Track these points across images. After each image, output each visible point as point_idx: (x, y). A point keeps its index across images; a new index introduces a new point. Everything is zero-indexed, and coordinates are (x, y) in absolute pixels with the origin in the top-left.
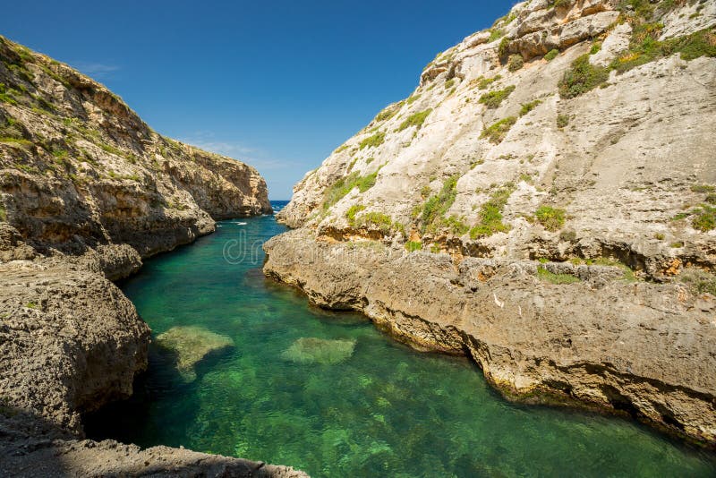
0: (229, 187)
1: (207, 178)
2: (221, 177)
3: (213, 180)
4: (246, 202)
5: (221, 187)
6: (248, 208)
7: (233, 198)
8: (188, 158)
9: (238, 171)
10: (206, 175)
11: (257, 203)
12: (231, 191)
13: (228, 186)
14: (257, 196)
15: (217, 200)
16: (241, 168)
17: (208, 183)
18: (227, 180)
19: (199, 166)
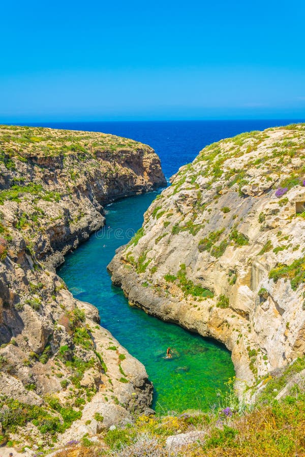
0: (123, 173)
1: (105, 170)
2: (117, 164)
3: (110, 170)
4: (139, 182)
5: (117, 174)
6: (140, 187)
7: (128, 180)
8: (90, 158)
9: (133, 156)
10: (104, 166)
11: (149, 181)
12: (125, 176)
13: (124, 171)
14: (149, 174)
15: (114, 184)
16: (135, 152)
17: (106, 174)
18: (123, 165)
19: (99, 160)
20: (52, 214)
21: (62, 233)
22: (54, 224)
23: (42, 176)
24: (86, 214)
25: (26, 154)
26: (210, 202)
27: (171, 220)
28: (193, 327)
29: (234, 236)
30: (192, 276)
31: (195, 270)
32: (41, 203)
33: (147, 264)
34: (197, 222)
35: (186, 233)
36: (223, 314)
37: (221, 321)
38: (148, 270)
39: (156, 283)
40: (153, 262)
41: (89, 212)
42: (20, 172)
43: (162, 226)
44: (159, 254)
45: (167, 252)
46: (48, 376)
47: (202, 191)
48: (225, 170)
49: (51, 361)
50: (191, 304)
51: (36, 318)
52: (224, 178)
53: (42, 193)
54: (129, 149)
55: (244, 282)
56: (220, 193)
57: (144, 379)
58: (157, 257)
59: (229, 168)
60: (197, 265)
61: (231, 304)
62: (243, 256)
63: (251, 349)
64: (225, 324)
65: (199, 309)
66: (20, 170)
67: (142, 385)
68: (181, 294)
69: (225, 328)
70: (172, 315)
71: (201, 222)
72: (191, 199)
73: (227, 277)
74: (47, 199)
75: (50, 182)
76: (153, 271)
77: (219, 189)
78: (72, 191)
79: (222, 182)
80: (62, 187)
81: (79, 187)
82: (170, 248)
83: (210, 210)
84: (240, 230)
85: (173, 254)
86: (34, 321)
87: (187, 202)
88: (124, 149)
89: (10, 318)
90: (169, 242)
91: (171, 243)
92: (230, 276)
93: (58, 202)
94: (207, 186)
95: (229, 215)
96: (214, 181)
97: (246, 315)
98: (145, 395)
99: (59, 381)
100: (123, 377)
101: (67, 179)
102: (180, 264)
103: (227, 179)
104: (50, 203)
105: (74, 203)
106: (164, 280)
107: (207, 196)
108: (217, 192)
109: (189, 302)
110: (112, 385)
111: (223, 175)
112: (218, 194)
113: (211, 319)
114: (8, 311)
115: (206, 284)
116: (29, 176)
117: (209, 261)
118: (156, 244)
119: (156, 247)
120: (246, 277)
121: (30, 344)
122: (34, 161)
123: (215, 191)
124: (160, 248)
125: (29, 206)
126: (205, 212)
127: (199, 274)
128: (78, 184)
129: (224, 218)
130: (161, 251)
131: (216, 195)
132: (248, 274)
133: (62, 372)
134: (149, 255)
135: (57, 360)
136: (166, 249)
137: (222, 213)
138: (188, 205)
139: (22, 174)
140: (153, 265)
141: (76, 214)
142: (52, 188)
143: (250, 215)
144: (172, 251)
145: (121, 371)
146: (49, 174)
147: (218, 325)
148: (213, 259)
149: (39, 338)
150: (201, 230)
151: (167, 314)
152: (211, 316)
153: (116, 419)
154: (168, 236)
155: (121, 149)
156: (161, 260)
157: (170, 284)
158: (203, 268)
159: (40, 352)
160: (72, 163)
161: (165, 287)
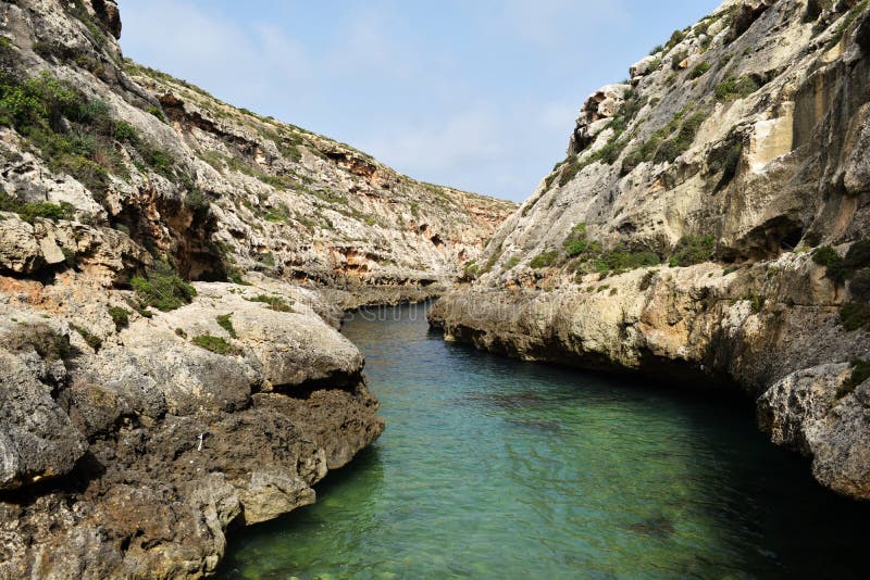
20: (348, 231)
32: (333, 214)
34: (623, 136)
35: (594, 166)
36: (692, 277)
38: (497, 266)
40: (512, 247)
44: (526, 229)
45: (547, 219)
50: (590, 289)
56: (681, 64)
57: (321, 367)
58: (521, 235)
60: (617, 204)
65: (614, 292)
68: (567, 280)
70: (539, 333)
74: (348, 215)
77: (680, 56)
82: (554, 210)
83: (654, 102)
84: (744, 73)
90: (553, 201)
92: (714, 172)
93: (371, 226)
102: (572, 226)
104: (352, 220)
106: (530, 269)
108: (675, 66)
109: (586, 286)
112: (678, 67)
113: (651, 305)
115: (641, 233)
117: (648, 179)
118: (524, 215)
119: (523, 222)
122: (340, 163)
123: (667, 67)
124: (530, 220)
126: (643, 111)
127: (620, 219)
129: (694, 87)
130: (531, 223)
131: (671, 73)
136: (544, 216)
137: (687, 84)
140: (511, 255)
144: (559, 215)
148: (661, 168)
150: (633, 141)
151: (526, 333)
154: (551, 193)
157: (543, 271)
158: (631, 204)
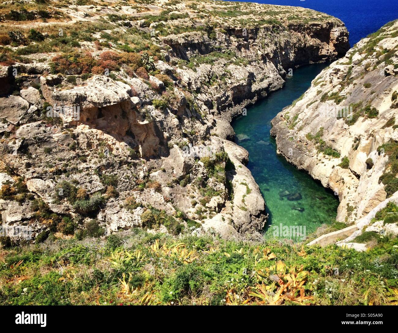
1: (295, 41)
2: (307, 36)
3: (300, 40)
4: (324, 52)
5: (305, 44)
6: (324, 56)
7: (314, 50)
8: (284, 29)
9: (322, 29)
10: (295, 37)
11: (334, 51)
12: (312, 46)
13: (312, 42)
14: (335, 45)
15: (302, 53)
16: (325, 26)
17: (295, 44)
18: (312, 37)
19: (291, 32)
20: (238, 76)
21: (244, 91)
22: (238, 84)
23: (236, 45)
24: (269, 77)
25: (226, 27)
26: (357, 77)
27: (323, 90)
28: (317, 178)
29: (367, 109)
30: (327, 138)
31: (330, 133)
32: (231, 67)
33: (296, 123)
34: (342, 93)
35: (332, 101)
36: (342, 172)
37: (339, 178)
38: (296, 128)
39: (299, 139)
40: (301, 122)
41: (272, 75)
42: (219, 41)
43: (316, 93)
44: (307, 117)
45: (314, 116)
46: (184, 195)
47: (353, 67)
48: (378, 49)
49: (189, 186)
50: (320, 160)
51: (180, 154)
52: (374, 57)
53: (234, 59)
54: (319, 23)
55: (364, 150)
56: (367, 69)
57: (260, 211)
58: (305, 118)
59: (381, 48)
60: (333, 130)
61: (350, 166)
62: (369, 127)
63: (350, 205)
64: (342, 180)
65: (325, 165)
66: (220, 40)
67: (257, 214)
68: (315, 151)
69: (342, 184)
70: (304, 166)
71: (345, 94)
72: (342, 73)
73: (353, 143)
74: (236, 64)
75: (243, 50)
76: (300, 129)
77: (368, 66)
78: (260, 58)
79: (372, 60)
80: (253, 54)
81: (267, 55)
82: (316, 113)
83: (355, 84)
84: (373, 105)
85: (317, 118)
86: (179, 157)
87: (338, 75)
88: (316, 23)
89: (163, 152)
90: (317, 107)
91: (318, 109)
92: (355, 143)
93: (246, 66)
94: (359, 63)
95: (369, 90)
96: (365, 58)
97: (358, 177)
98: (258, 223)
99: (191, 200)
100: (244, 206)
101: (257, 48)
102: (320, 126)
103: (377, 57)
104: (239, 67)
105: (260, 67)
106: (305, 138)
107: (356, 72)
108: (365, 69)
109: (319, 158)
110: (233, 210)
111: (375, 53)
112: (366, 70)
113: (332, 175)
114: (163, 147)
115: (336, 146)
116: (226, 44)
117: (342, 127)
118: (307, 107)
119: (306, 110)
120: (366, 146)
121: (175, 172)
122: (232, 32)
123: (363, 68)
124: (308, 112)
125: (221, 69)
126: (351, 86)
127: (332, 137)
128: (266, 52)
129: (365, 92)
130: (309, 114)
131: (364, 71)
132: (369, 143)
133: (195, 194)
134: (300, 116)
135: (194, 186)
136: (313, 114)
137: (363, 88)
138: (338, 78)
139: (221, 43)
140: (301, 125)
141: (260, 76)
142: (244, 55)
143: (386, 92)
144: (318, 115)
145: (243, 201)
146: (243, 43)
147: (336, 181)
148: (346, 126)
149: (182, 169)
150: (344, 100)
151: (301, 164)
152: (332, 172)
153: (225, 234)
154: (317, 103)
155: (313, 22)
156: (308, 121)
157: (309, 142)
158: (336, 133)
159: (182, 178)
160: (266, 35)
161: (305, 143)
